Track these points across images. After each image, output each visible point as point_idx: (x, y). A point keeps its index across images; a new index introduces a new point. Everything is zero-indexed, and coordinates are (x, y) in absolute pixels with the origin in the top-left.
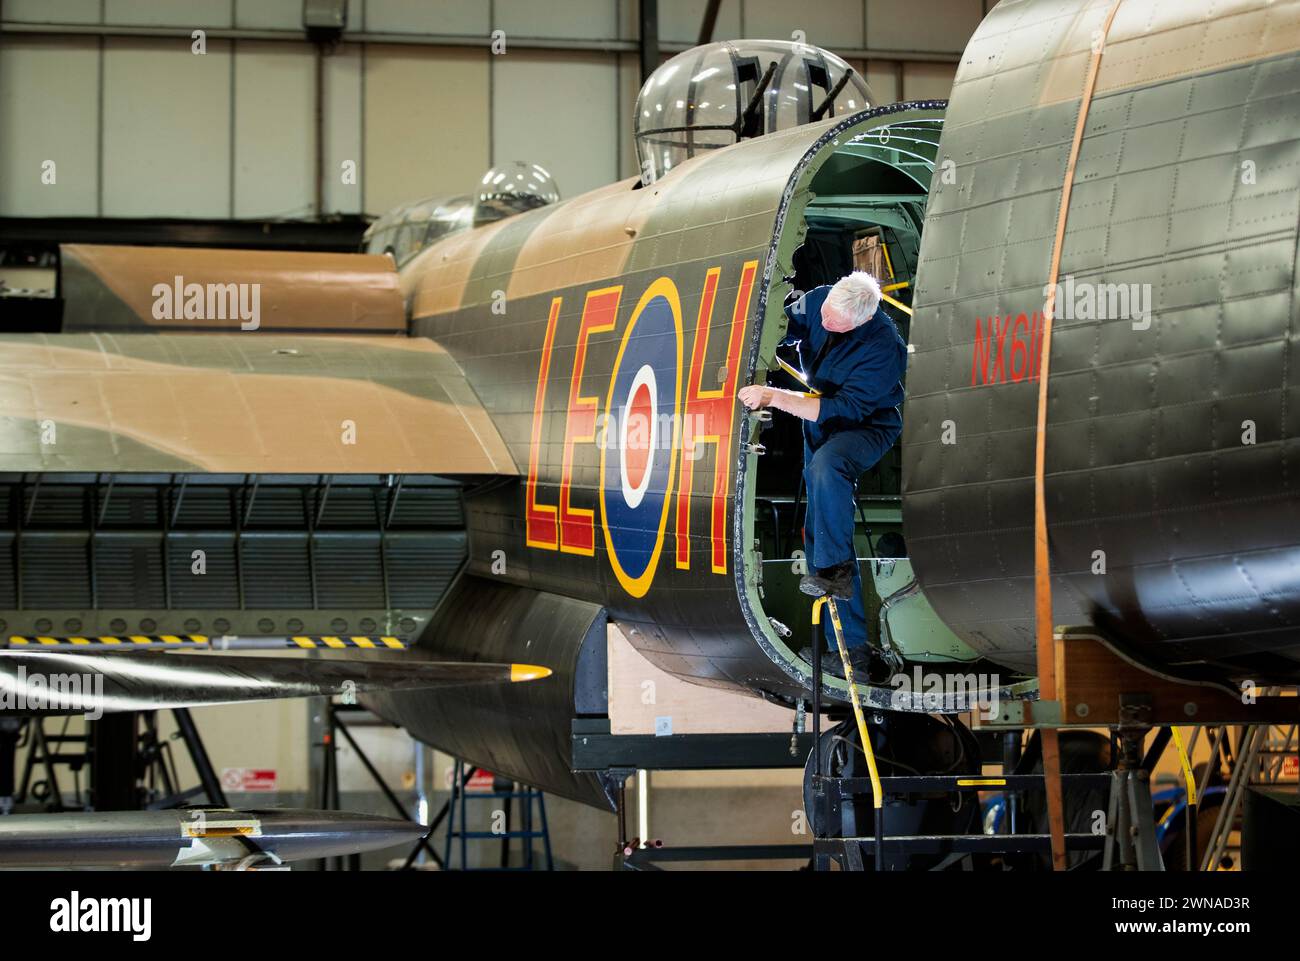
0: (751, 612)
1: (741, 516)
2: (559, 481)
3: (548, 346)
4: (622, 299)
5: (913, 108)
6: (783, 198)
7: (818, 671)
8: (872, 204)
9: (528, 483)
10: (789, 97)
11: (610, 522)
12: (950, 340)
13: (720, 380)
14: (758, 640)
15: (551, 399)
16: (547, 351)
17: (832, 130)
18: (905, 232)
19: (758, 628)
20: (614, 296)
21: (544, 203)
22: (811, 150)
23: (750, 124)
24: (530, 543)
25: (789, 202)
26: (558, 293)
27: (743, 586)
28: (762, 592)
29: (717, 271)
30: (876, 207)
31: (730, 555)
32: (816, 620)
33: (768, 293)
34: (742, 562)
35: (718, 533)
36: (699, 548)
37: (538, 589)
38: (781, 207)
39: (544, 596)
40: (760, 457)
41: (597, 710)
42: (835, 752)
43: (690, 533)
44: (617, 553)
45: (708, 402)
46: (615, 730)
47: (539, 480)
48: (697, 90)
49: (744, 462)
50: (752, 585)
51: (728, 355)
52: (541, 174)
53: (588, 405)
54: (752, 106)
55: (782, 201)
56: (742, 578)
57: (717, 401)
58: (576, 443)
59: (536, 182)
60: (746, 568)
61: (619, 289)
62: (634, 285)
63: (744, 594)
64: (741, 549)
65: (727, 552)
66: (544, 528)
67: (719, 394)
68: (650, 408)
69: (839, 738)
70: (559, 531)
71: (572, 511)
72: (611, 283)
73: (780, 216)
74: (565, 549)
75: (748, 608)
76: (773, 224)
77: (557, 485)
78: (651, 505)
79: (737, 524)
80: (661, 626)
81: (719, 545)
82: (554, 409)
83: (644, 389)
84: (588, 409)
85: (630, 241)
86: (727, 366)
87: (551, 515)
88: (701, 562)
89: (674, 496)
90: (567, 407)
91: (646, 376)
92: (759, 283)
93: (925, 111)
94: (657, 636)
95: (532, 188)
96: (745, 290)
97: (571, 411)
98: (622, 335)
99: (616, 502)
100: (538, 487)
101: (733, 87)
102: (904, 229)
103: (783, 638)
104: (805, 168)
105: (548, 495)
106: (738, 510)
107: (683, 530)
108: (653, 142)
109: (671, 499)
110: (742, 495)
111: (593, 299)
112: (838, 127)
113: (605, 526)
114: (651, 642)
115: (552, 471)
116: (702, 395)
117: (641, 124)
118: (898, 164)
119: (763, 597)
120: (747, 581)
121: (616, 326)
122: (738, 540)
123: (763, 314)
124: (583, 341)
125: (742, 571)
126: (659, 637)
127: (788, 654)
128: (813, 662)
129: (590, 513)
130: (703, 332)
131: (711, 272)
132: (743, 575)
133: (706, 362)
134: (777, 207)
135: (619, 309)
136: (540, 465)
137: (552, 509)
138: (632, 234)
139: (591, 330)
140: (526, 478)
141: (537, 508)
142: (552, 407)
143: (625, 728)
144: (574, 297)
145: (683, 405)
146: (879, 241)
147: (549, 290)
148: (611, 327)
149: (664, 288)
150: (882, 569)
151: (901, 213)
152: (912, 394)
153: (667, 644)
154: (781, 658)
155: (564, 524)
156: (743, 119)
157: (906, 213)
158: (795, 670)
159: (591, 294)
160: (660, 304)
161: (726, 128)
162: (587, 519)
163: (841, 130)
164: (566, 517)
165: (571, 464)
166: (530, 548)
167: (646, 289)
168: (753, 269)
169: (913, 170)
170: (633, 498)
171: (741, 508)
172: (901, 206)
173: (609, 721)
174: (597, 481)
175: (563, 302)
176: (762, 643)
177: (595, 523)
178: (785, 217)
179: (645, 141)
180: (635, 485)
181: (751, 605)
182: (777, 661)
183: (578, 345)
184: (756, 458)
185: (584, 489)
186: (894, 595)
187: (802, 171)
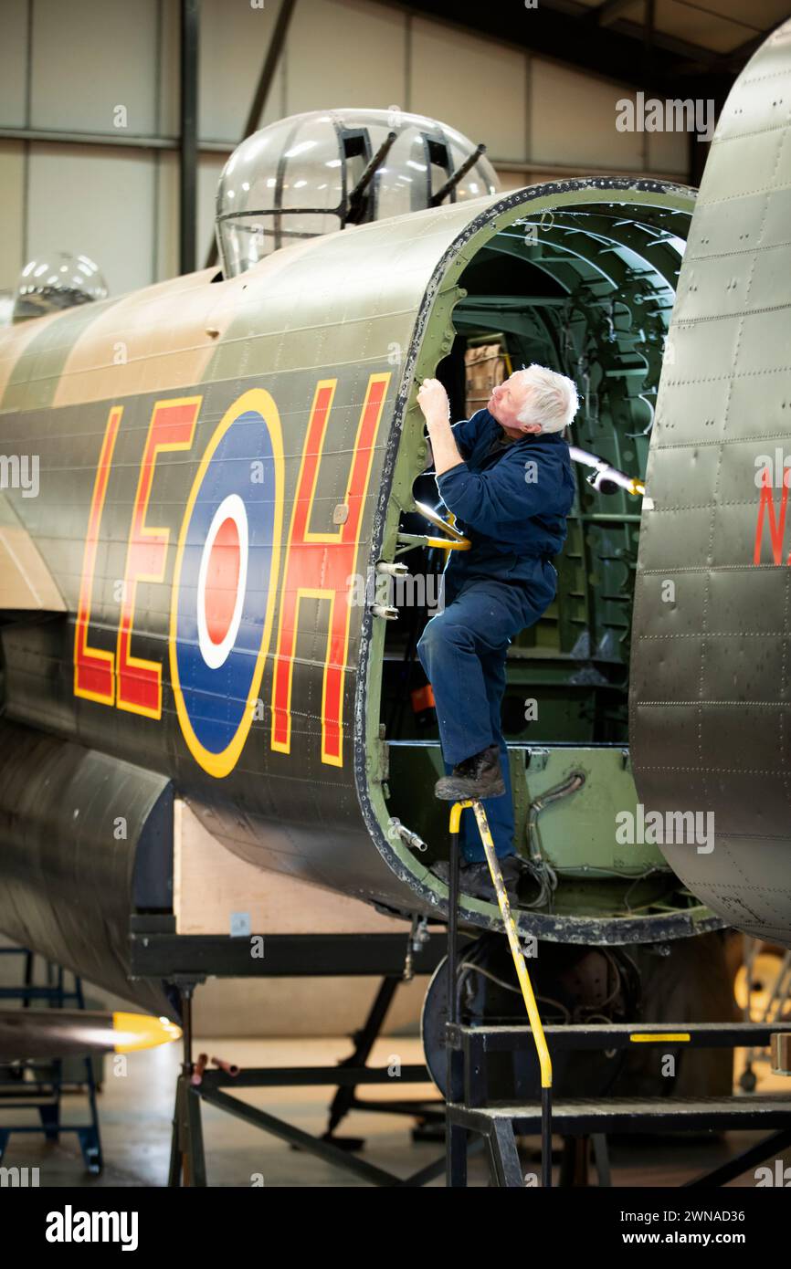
0: (373, 817)
1: (364, 695)
2: (116, 623)
3: (105, 462)
4: (200, 413)
5: (589, 187)
6: (426, 295)
7: (455, 891)
8: (499, 307)
9: (78, 622)
10: (401, 177)
11: (182, 681)
12: (716, 496)
13: (336, 521)
14: (382, 851)
15: (107, 527)
16: (104, 470)
17: (489, 211)
18: (533, 340)
19: (381, 836)
20: (191, 408)
21: (89, 299)
22: (462, 236)
23: (358, 208)
24: (80, 692)
25: (433, 300)
26: (118, 402)
27: (364, 784)
28: (387, 790)
29: (331, 383)
30: (503, 310)
31: (348, 744)
32: (454, 827)
33: (404, 415)
34: (363, 753)
35: (332, 713)
36: (304, 727)
37: (87, 744)
38: (423, 306)
39: (95, 756)
40: (389, 622)
41: (161, 903)
42: (464, 984)
43: (292, 708)
44: (191, 720)
45: (321, 547)
46: (182, 928)
47: (92, 619)
48: (288, 166)
49: (369, 627)
50: (375, 782)
51: (348, 490)
52: (87, 267)
53: (156, 538)
54: (360, 188)
55: (425, 299)
56: (363, 774)
57: (332, 547)
58: (139, 582)
59: (82, 274)
60: (368, 760)
61: (197, 400)
62: (218, 396)
63: (365, 793)
64: (363, 737)
65: (344, 739)
66: (98, 677)
67: (336, 539)
68: (237, 548)
69: (471, 965)
70: (116, 682)
71: (132, 662)
72: (187, 392)
73: (422, 317)
74: (124, 705)
75: (370, 811)
76: (411, 328)
77: (113, 628)
78: (238, 669)
79: (358, 705)
80: (246, 814)
81: (332, 728)
82: (112, 538)
83: (229, 524)
84: (156, 542)
85: (212, 344)
86: (346, 504)
87: (107, 663)
88: (306, 744)
89: (269, 661)
90: (128, 537)
91: (233, 507)
92: (393, 402)
93: (604, 190)
94: (239, 824)
95: (76, 283)
96: (372, 412)
97: (134, 543)
98: (200, 456)
99: (191, 658)
100: (90, 629)
101: (337, 163)
102: (537, 338)
103: (414, 850)
104: (454, 258)
105: (103, 639)
106: (361, 688)
107: (281, 702)
108: (239, 228)
109: (266, 663)
110: (365, 668)
111: (162, 411)
112: (496, 207)
113: (176, 684)
114: (228, 826)
115: (108, 610)
116: (310, 538)
117: (224, 206)
118: (541, 259)
119: (388, 796)
120: (369, 778)
121: (194, 444)
122: (359, 726)
123: (397, 441)
124: (149, 460)
125: (363, 764)
126: (243, 826)
127: (420, 871)
128: (449, 880)
129: (156, 667)
130: (311, 461)
131: (322, 384)
132: (364, 770)
133: (317, 495)
134: (417, 306)
135: (197, 425)
136: (93, 602)
137: (108, 656)
138: (215, 335)
139: (162, 448)
140: (75, 615)
141: (90, 652)
142: (109, 535)
143: (193, 927)
144: (138, 407)
145: (283, 548)
146: (501, 350)
147: (108, 397)
148: (186, 446)
149: (259, 402)
150: (533, 762)
151: (532, 319)
152: (648, 567)
153: (250, 832)
154: (409, 874)
155: (122, 676)
156: (349, 202)
157: (538, 318)
158: (426, 889)
159: (160, 405)
160: (252, 421)
161: (330, 211)
162: (154, 674)
163: (500, 212)
164: (124, 667)
165: (133, 605)
166: (79, 699)
167: (234, 401)
168: (385, 382)
169: (555, 267)
170: (215, 656)
171: (364, 684)
172: (533, 310)
173: (174, 919)
174: (165, 629)
175: (124, 412)
176: (386, 855)
177: (163, 679)
178: (427, 319)
179: (229, 226)
180: (217, 638)
181: (373, 807)
182: (405, 878)
183: (143, 464)
184: (384, 624)
185: (148, 638)
186: (547, 794)
187: (451, 261)
